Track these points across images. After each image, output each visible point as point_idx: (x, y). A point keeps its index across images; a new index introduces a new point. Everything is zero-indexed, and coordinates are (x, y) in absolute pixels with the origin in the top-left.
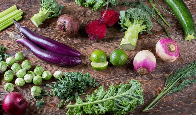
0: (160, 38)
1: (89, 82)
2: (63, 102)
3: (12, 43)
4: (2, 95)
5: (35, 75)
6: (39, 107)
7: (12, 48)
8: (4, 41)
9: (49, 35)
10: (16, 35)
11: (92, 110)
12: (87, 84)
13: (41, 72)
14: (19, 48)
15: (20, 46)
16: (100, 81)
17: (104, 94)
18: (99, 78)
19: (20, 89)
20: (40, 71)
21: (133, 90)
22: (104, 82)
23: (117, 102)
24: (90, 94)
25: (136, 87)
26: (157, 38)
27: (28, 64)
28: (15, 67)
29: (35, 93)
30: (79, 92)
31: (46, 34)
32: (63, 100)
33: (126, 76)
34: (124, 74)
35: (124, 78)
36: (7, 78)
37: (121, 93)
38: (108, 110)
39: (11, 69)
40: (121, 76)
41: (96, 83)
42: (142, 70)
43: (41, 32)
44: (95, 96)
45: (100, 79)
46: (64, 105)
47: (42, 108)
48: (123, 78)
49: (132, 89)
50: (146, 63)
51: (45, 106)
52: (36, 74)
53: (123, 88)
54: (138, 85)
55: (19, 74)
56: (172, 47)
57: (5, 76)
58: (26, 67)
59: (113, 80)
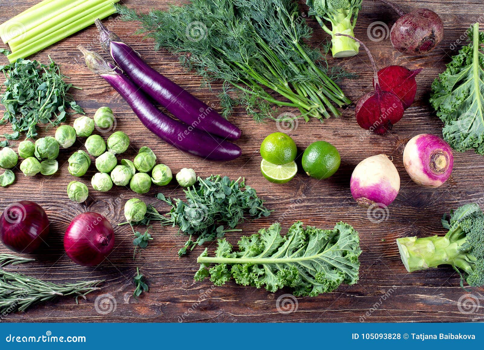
0: (416, 118)
1: (251, 209)
2: (191, 242)
3: (89, 75)
4: (62, 205)
5: (137, 172)
6: (138, 246)
7: (88, 89)
8: (72, 65)
9: (175, 69)
10: (100, 62)
11: (250, 278)
12: (247, 211)
13: (150, 166)
14: (103, 90)
15: (106, 87)
16: (272, 204)
17: (278, 242)
18: (272, 197)
19: (101, 196)
20: (148, 165)
21: (341, 249)
22: (281, 209)
23: (304, 269)
24: (248, 234)
25: (348, 242)
26: (410, 117)
27: (123, 142)
28: (95, 146)
29: (134, 217)
30: (226, 226)
31: (167, 64)
32: (190, 240)
33: (329, 201)
34: (326, 196)
35: (325, 205)
36: (76, 169)
37: (315, 249)
38: (282, 286)
39: (84, 148)
40: (320, 199)
41: (264, 211)
42: (367, 203)
43: (156, 56)
44: (259, 240)
45: (273, 200)
46: (192, 249)
47: (145, 248)
48: (323, 206)
49: (338, 247)
50: (380, 192)
51: (151, 245)
52: (139, 170)
53: (320, 239)
54: (353, 239)
55: (101, 165)
56: (440, 162)
57: (71, 165)
58: (117, 150)
59: (301, 207)
